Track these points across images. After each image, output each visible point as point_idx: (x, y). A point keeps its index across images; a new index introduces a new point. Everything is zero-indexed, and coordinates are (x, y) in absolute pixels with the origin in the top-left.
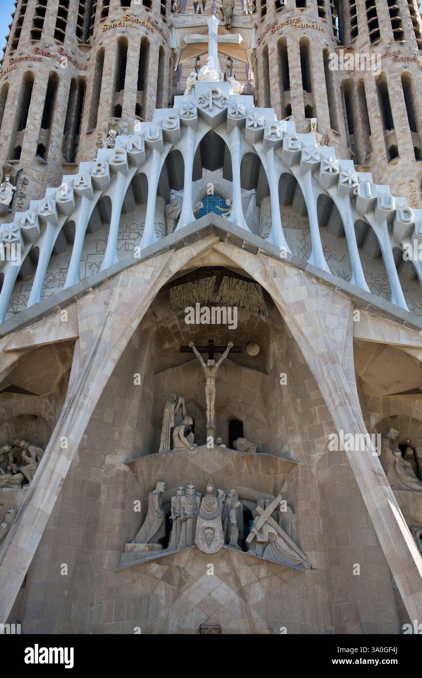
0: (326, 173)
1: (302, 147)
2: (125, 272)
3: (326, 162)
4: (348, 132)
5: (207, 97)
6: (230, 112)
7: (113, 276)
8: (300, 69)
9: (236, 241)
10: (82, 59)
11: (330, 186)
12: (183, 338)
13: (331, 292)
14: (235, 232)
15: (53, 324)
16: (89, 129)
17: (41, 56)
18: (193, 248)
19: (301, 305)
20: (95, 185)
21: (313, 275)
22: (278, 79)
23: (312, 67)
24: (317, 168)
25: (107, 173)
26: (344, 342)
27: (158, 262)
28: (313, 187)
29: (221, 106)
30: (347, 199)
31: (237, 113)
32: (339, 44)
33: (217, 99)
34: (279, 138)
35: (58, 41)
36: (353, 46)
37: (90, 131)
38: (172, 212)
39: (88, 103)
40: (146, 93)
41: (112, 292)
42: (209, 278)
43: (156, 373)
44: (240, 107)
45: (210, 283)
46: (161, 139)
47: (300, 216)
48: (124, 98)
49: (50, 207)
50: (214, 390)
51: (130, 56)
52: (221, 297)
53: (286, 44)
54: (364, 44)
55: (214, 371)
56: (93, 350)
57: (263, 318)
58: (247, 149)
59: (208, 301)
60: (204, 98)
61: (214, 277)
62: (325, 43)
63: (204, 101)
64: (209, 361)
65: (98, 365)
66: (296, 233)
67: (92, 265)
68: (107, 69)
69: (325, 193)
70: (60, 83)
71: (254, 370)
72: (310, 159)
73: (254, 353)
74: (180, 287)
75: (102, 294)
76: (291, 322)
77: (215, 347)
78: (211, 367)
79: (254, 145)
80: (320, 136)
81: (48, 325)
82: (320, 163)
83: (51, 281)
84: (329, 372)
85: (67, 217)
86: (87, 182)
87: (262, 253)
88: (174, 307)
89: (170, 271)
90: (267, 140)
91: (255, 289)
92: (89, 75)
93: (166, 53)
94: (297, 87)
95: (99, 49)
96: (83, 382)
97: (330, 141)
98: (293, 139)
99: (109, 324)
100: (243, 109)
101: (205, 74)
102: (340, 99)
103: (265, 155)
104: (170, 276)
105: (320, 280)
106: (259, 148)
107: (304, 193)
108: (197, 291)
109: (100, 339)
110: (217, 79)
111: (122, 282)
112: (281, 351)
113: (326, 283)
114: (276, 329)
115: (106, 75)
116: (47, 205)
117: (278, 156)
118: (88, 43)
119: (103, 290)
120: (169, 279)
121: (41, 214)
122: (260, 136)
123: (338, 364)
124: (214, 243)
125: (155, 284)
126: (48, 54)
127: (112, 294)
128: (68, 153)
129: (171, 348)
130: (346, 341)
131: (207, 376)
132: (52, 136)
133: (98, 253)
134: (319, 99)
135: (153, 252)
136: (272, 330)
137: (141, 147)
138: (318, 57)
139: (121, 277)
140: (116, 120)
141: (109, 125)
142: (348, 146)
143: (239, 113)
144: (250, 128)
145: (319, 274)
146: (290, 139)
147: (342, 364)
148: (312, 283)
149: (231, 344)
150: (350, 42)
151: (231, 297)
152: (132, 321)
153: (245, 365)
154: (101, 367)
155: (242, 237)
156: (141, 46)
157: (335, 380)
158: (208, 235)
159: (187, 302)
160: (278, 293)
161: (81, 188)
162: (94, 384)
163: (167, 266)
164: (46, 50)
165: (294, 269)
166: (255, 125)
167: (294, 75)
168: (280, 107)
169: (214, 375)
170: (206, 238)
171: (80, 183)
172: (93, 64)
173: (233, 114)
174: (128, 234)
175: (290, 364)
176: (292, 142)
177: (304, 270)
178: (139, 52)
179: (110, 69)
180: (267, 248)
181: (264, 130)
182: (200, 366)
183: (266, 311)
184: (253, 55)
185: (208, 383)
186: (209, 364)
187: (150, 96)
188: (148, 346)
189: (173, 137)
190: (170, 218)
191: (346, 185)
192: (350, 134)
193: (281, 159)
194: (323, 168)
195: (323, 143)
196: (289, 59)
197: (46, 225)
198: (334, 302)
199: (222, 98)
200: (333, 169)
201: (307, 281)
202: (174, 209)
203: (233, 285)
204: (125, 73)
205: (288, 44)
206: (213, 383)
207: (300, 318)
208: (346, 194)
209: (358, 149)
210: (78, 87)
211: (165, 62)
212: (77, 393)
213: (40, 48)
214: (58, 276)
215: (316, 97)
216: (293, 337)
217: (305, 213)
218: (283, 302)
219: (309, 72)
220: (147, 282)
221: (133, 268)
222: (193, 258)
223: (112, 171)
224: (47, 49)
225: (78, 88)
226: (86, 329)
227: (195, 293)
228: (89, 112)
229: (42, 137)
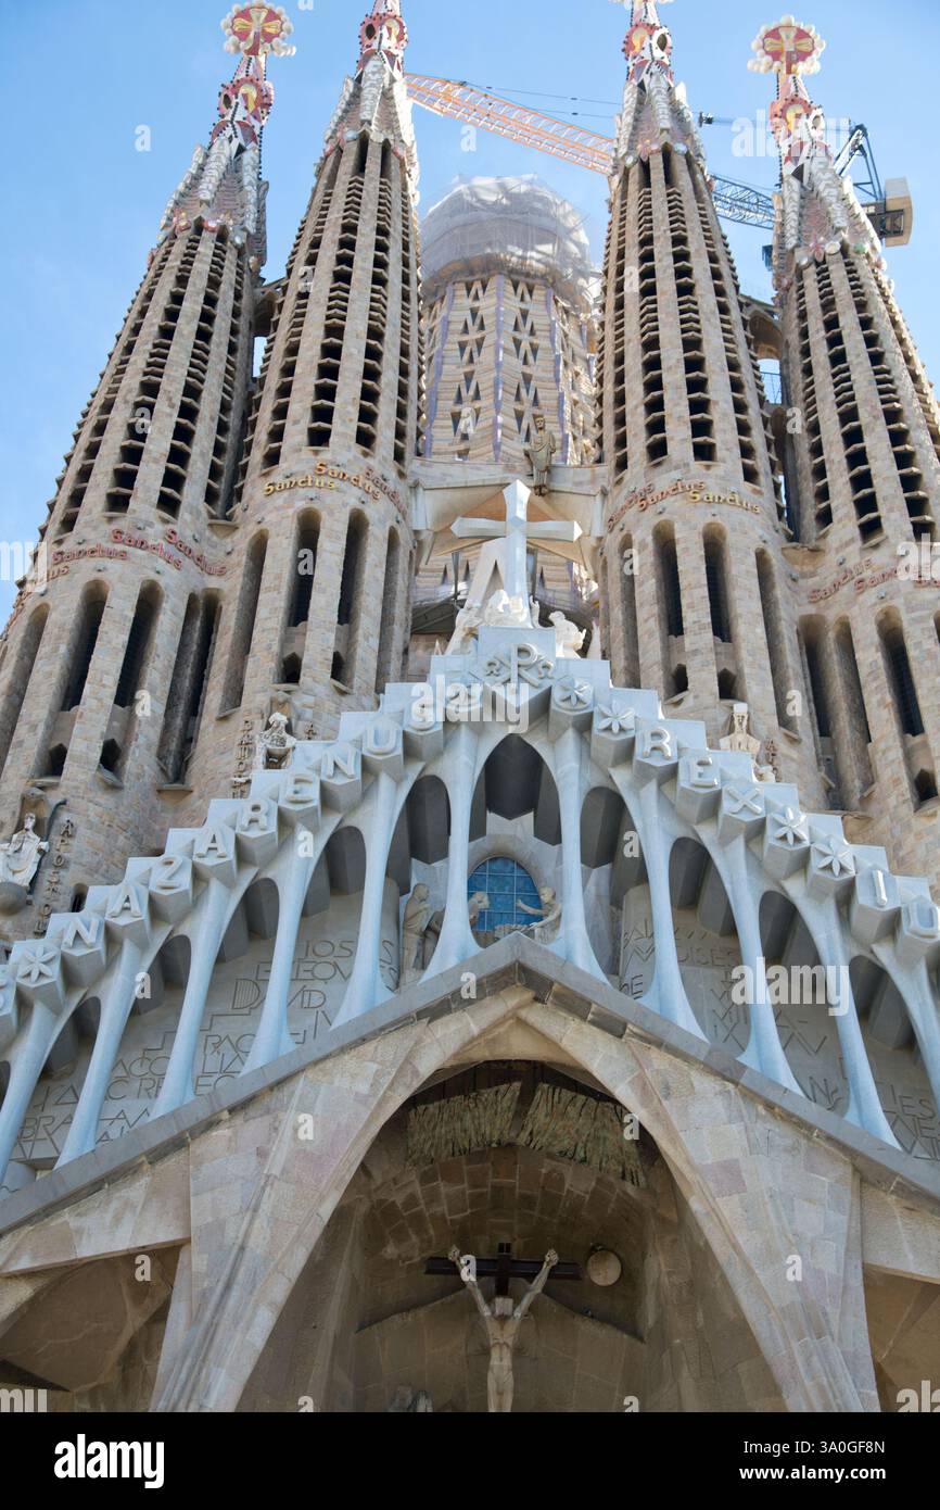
0: (779, 844)
1: (723, 780)
2: (310, 1074)
3: (781, 819)
4: (817, 733)
5: (506, 662)
6: (557, 695)
7: (280, 1083)
8: (705, 591)
9: (574, 1004)
10: (214, 551)
11: (790, 874)
12: (432, 1232)
13: (804, 1142)
14: (572, 982)
15: (128, 1205)
16: (223, 707)
17: (127, 548)
18: (472, 1017)
19: (731, 1175)
20: (243, 854)
21: (760, 1097)
22: (655, 609)
23: (734, 589)
24: (757, 830)
25: (273, 828)
26: (842, 1275)
27: (389, 1050)
28: (749, 874)
29: (536, 681)
30: (830, 906)
31: (574, 699)
32: (791, 539)
33: (528, 667)
34: (668, 758)
35: (166, 516)
36: (821, 544)
37: (227, 713)
38: (416, 915)
39: (223, 649)
40: (357, 629)
41: (277, 1124)
42: (504, 1087)
43: (361, 1327)
44: (580, 687)
45: (506, 1098)
46: (400, 751)
47: (717, 935)
48: (306, 643)
49: (134, 905)
50: (508, 1380)
51: (325, 550)
52: (531, 1133)
53: (673, 536)
54: (847, 544)
55: (511, 1328)
56: (224, 1278)
57: (630, 1188)
58: (596, 780)
59: (499, 1143)
60: (498, 663)
61: (517, 1085)
62: (761, 537)
63: (498, 670)
64: (499, 1301)
65: (236, 1321)
66: (708, 976)
67: (221, 1042)
68: (272, 577)
69: (776, 889)
70: (164, 605)
71: (609, 1327)
72: (741, 811)
73: (605, 1278)
74: (432, 1108)
75: (251, 1128)
76: (708, 1214)
77: (514, 1261)
78: (503, 1319)
79: (612, 771)
80: (755, 745)
81: (115, 1205)
82: (764, 820)
83: (120, 1080)
84: (808, 1362)
85: (170, 928)
86: (225, 845)
87: (636, 1035)
88: (415, 1157)
89: (416, 1073)
90: (641, 764)
91: (614, 1118)
92: (230, 587)
93: (402, 542)
94: (700, 629)
95: (255, 532)
96: (197, 1368)
97: (779, 755)
98: (700, 764)
99: (266, 1207)
100: (586, 691)
101: (501, 610)
102: (798, 658)
103: (637, 795)
104: (416, 1084)
105: (777, 1110)
106: (621, 778)
107: (728, 887)
108: (473, 1118)
109: (242, 1248)
110: (527, 620)
111: (300, 1099)
112: (676, 1279)
113: (789, 1118)
114: (663, 1220)
115: (269, 589)
116: (128, 900)
117: (666, 797)
118: (229, 518)
119: (254, 1118)
120: (412, 1091)
121: (113, 920)
122: (627, 752)
123: (828, 1337)
124: (520, 1007)
125: (380, 1105)
126: (142, 543)
127: (276, 1129)
128: (171, 760)
129: (399, 1256)
130: (845, 1272)
131: (492, 1342)
132: (137, 722)
133: (235, 1012)
134: (750, 658)
135: (378, 1025)
136: (653, 1221)
137: (353, 769)
138: (744, 567)
139: (300, 1085)
140: (288, 692)
141: (272, 702)
142: (819, 765)
143: (578, 699)
144: (604, 734)
145: (773, 1096)
146: (694, 762)
147: (840, 1339)
148: (758, 1115)
149: (552, 1257)
150: (815, 535)
151: (555, 1136)
152: (322, 1199)
153: (583, 1312)
154: (242, 1324)
155: (589, 996)
156: (350, 527)
157: (825, 1383)
158: (507, 985)
159: (447, 1143)
160: (674, 1139)
161: (210, 861)
162: (224, 1371)
163: (408, 1060)
164: (137, 535)
165: (712, 1078)
166: (615, 729)
167: (692, 603)
168: (662, 673)
169: (510, 1341)
170: (502, 993)
171: (210, 849)
172: (239, 564)
173: (564, 701)
174: (310, 966)
175: (700, 1316)
176: (700, 769)
177: (736, 1084)
178: (344, 542)
179: (279, 577)
180: (648, 1025)
181: (634, 739)
182: (475, 1309)
183: (640, 1173)
184: (595, 549)
185: (494, 1362)
186: (497, 1312)
187: (366, 638)
188: (346, 1255)
189: (426, 749)
190: (411, 930)
191: (826, 875)
192: (821, 735)
193: (673, 806)
194: (772, 834)
195: (762, 758)
196: (680, 568)
197: (122, 944)
198: (811, 1168)
199: (540, 665)
200: (795, 836)
201: (744, 1112)
202: (421, 908)
203: (561, 1105)
204: (311, 587)
205: (677, 536)
206: (507, 1362)
207: (729, 1207)
208: (827, 895)
209: (842, 772)
210: (204, 611)
211: (400, 561)
212: (179, 1399)
213: (125, 531)
214: (137, 1069)
215: (743, 654)
216: (707, 1243)
217: (731, 929)
218: (688, 1162)
219: (725, 596)
220: (361, 1099)
221: (329, 1064)
222: (473, 1039)
223: (285, 822)
224: (139, 532)
225: (201, 614)
226: (210, 1219)
227: (468, 1123)
228: (225, 669)
229: (115, 724)
